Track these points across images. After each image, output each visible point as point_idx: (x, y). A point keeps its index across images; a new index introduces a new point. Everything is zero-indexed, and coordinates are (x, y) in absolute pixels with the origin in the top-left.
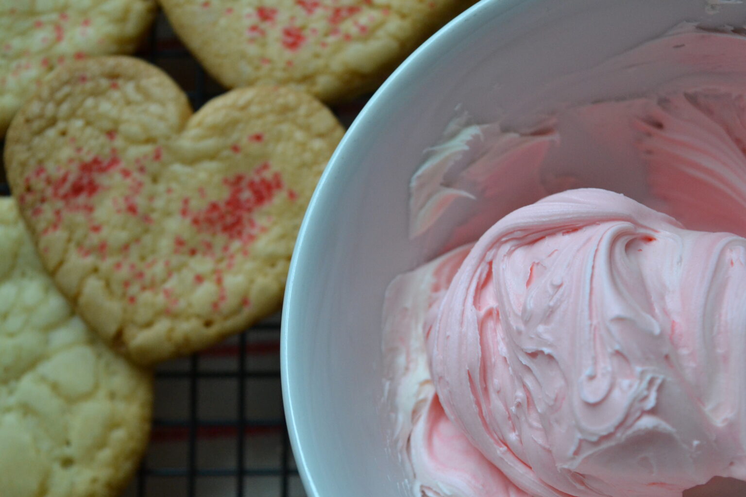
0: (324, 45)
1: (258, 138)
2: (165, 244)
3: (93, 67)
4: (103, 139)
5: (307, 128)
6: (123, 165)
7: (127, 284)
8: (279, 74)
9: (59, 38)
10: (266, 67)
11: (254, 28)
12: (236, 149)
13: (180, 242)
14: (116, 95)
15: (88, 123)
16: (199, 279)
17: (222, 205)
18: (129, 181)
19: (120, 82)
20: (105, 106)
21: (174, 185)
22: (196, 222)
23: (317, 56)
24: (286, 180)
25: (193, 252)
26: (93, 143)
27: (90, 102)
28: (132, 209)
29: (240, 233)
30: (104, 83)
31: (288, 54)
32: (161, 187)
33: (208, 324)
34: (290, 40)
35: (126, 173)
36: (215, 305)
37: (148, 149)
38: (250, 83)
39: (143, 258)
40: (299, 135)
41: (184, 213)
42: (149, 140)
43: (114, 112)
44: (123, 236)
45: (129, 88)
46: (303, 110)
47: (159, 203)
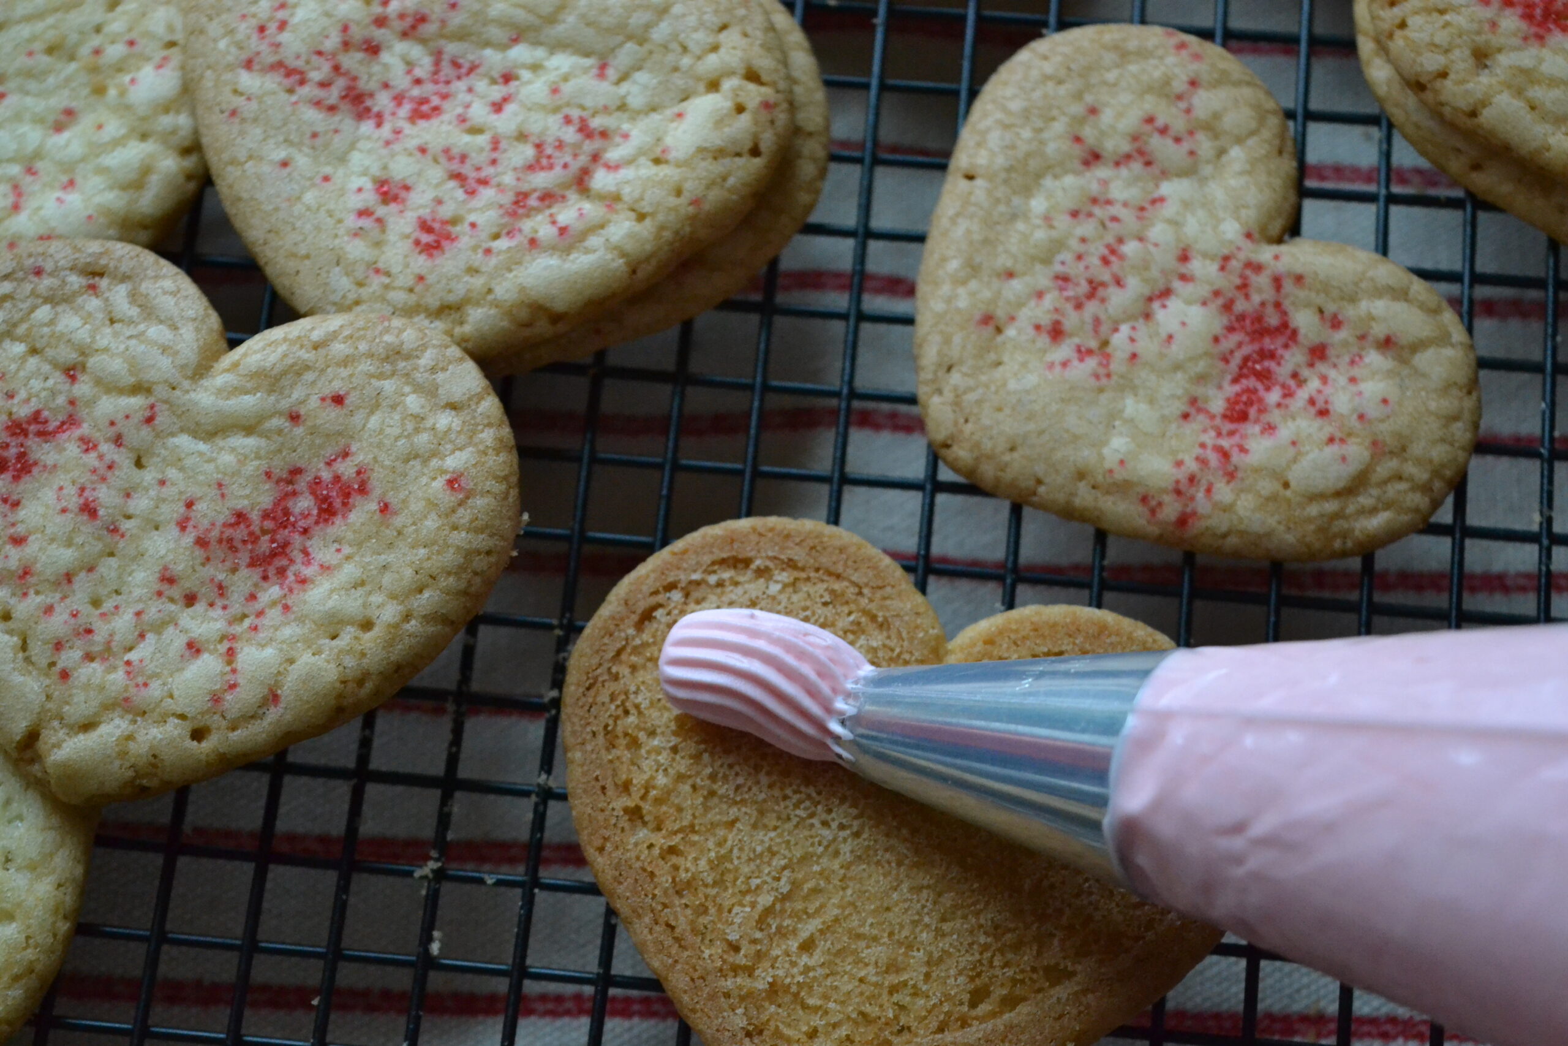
0: (488, 251)
1: (338, 400)
2: (142, 578)
3: (60, 253)
4: (57, 379)
5: (430, 391)
6: (85, 429)
7: (58, 646)
8: (399, 297)
9: (16, 207)
10: (376, 283)
11: (364, 213)
12: (295, 418)
13: (168, 579)
14: (93, 303)
15: (34, 351)
16: (194, 648)
17: (255, 516)
18: (91, 459)
19: (104, 283)
20: (70, 322)
21: (172, 473)
22: (201, 542)
23: (473, 271)
24: (378, 482)
25: (190, 600)
26: (36, 384)
27: (44, 312)
28: (89, 510)
29: (282, 572)
30: (75, 281)
31: (420, 263)
32: (149, 476)
33: (198, 735)
34: (426, 238)
35: (88, 445)
36: (216, 699)
37: (136, 402)
38: (342, 307)
39: (96, 603)
40: (413, 402)
41: (183, 524)
42: (139, 388)
43: (83, 334)
44: (66, 556)
45: (119, 296)
46: (426, 359)
47: (140, 504)
